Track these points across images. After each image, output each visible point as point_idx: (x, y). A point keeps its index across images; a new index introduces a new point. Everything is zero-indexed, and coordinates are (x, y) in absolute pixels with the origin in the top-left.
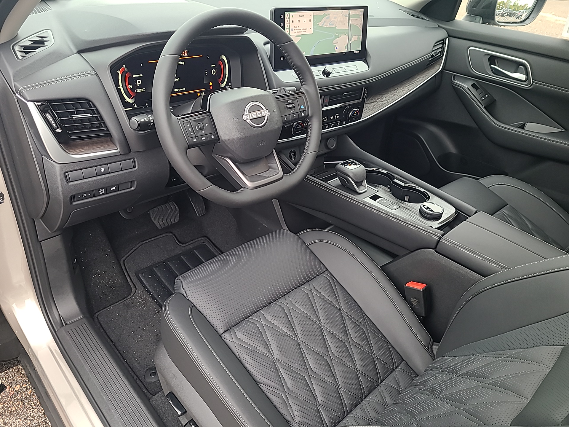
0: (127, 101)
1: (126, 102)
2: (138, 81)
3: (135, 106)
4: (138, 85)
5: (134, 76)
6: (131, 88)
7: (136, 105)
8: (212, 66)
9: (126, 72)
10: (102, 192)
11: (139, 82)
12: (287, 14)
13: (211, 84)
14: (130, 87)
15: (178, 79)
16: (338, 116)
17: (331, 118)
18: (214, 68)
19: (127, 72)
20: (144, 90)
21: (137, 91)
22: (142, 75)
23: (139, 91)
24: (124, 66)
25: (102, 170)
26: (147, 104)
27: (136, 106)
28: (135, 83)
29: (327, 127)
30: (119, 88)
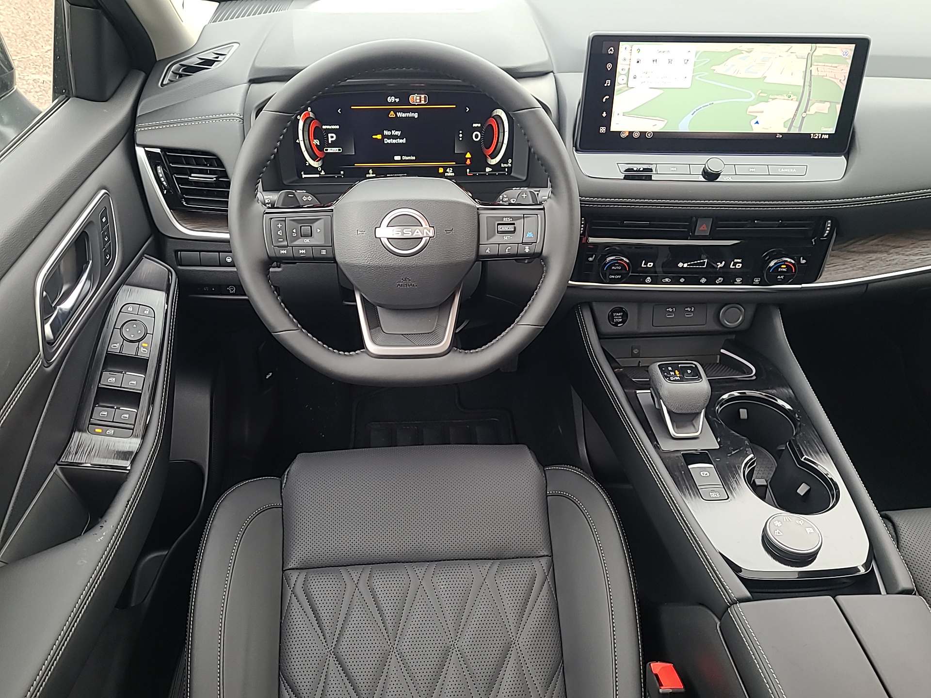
0: (309, 164)
1: (307, 164)
2: (330, 135)
3: (321, 173)
4: (330, 142)
5: (324, 127)
6: (318, 144)
7: (323, 171)
8: (475, 125)
9: (312, 119)
10: (232, 290)
11: (332, 137)
12: (623, 45)
13: (468, 155)
14: (317, 142)
15: (404, 141)
16: (741, 265)
17: (719, 264)
18: (477, 129)
19: (314, 119)
20: (339, 150)
21: (327, 150)
22: (338, 127)
23: (330, 150)
24: (309, 109)
25: (229, 260)
26: (342, 172)
27: (323, 173)
28: (326, 137)
29: (682, 280)
30: (297, 141)
